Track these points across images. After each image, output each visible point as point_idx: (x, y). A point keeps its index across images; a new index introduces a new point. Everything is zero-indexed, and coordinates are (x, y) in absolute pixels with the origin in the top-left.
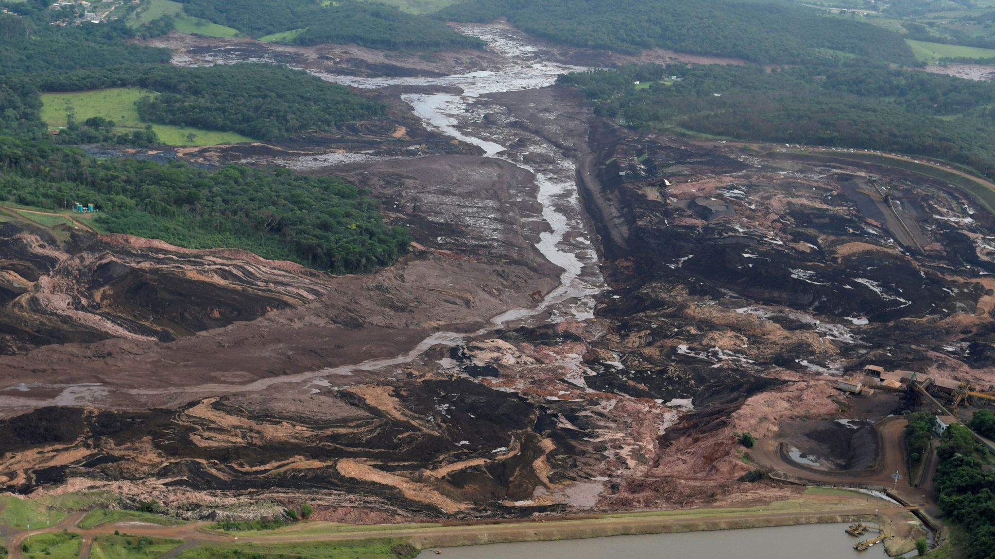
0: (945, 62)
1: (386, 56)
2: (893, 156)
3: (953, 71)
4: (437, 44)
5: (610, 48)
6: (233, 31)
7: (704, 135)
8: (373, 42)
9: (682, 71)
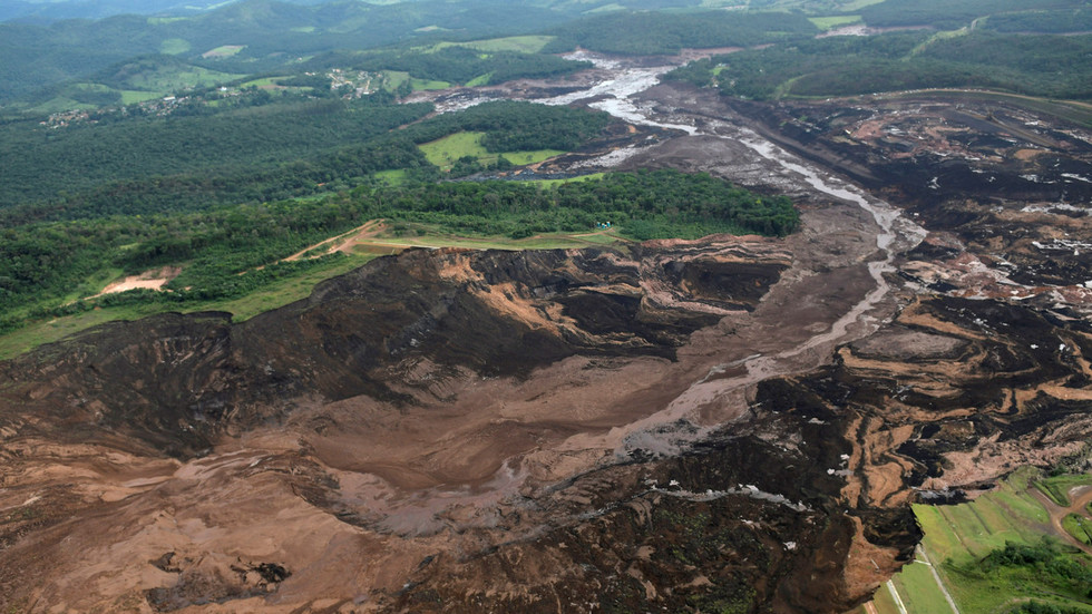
0: (835, 27)
1: (547, 82)
2: (946, 89)
3: (842, 32)
4: (570, 70)
5: (662, 54)
6: (448, 84)
7: (814, 97)
8: (534, 75)
9: (725, 60)
